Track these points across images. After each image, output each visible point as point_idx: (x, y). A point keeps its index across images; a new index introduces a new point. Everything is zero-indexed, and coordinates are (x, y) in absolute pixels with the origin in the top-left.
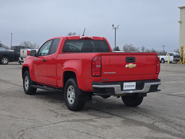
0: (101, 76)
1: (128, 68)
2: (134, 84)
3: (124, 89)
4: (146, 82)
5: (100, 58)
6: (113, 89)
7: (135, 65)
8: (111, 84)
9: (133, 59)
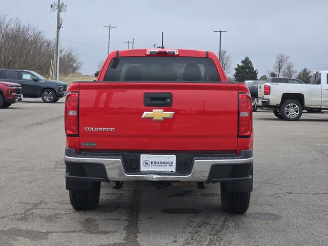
0: (78, 135)
1: (150, 119)
2: (172, 158)
3: (142, 169)
4: (199, 156)
5: (77, 94)
6: (101, 167)
7: (169, 114)
8: (97, 156)
9: (164, 99)
